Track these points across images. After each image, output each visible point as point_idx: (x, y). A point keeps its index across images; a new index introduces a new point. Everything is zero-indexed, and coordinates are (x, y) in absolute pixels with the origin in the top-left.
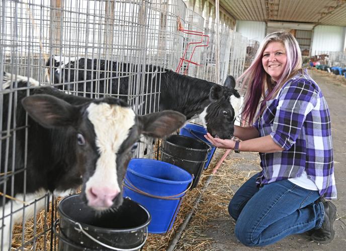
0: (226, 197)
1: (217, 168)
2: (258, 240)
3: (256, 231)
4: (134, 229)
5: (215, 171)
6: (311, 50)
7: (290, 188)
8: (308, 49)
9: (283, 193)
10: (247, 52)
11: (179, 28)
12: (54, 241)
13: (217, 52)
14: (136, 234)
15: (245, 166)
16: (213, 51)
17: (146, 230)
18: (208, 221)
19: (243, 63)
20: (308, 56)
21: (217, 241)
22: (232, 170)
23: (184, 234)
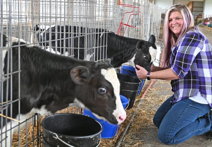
0: (152, 113)
1: (145, 94)
2: (173, 140)
3: (171, 134)
4: (92, 136)
5: (143, 96)
6: (204, 14)
7: (190, 104)
8: (201, 14)
9: (187, 108)
10: (162, 17)
11: (118, 3)
12: (39, 146)
13: (142, 18)
14: (94, 139)
15: (163, 92)
16: (139, 18)
17: (100, 137)
18: (140, 129)
19: (159, 24)
20: (202, 18)
21: (147, 142)
22: (155, 95)
23: (125, 138)
